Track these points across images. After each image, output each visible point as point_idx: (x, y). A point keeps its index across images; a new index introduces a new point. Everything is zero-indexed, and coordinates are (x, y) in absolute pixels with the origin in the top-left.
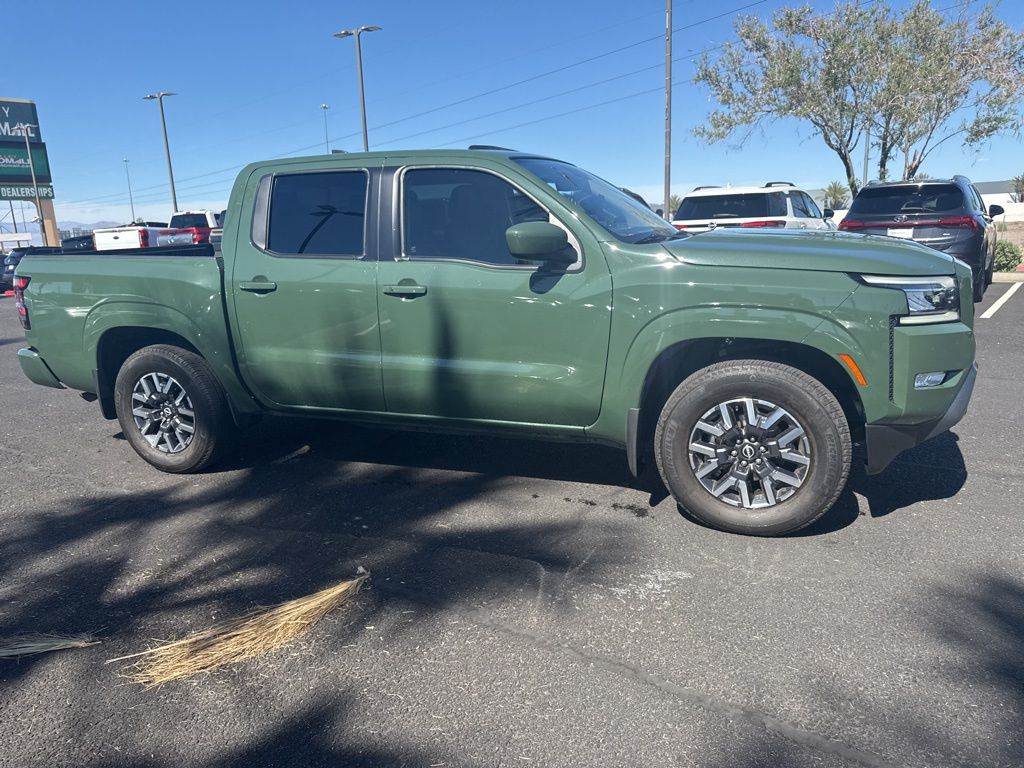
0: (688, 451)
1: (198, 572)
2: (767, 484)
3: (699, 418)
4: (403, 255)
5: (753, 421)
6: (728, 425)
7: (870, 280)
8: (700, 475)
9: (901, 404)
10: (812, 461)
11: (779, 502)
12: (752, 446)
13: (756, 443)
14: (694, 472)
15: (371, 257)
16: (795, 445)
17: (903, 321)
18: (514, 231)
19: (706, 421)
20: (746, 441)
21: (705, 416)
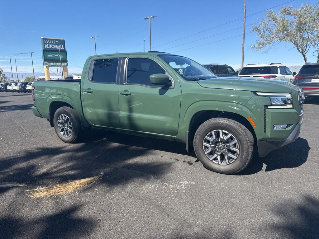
0: (203, 145)
1: (60, 170)
2: (226, 157)
3: (206, 135)
4: (126, 83)
5: (222, 137)
6: (214, 138)
7: (258, 94)
8: (206, 153)
9: (268, 134)
10: (240, 151)
11: (230, 163)
12: (222, 145)
13: (223, 144)
14: (205, 152)
15: (118, 83)
16: (235, 145)
17: (269, 107)
18: (153, 76)
19: (208, 136)
20: (221, 143)
21: (207, 135)
